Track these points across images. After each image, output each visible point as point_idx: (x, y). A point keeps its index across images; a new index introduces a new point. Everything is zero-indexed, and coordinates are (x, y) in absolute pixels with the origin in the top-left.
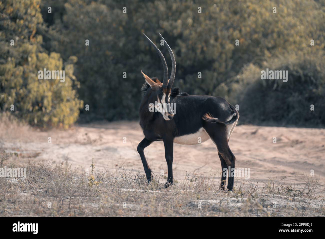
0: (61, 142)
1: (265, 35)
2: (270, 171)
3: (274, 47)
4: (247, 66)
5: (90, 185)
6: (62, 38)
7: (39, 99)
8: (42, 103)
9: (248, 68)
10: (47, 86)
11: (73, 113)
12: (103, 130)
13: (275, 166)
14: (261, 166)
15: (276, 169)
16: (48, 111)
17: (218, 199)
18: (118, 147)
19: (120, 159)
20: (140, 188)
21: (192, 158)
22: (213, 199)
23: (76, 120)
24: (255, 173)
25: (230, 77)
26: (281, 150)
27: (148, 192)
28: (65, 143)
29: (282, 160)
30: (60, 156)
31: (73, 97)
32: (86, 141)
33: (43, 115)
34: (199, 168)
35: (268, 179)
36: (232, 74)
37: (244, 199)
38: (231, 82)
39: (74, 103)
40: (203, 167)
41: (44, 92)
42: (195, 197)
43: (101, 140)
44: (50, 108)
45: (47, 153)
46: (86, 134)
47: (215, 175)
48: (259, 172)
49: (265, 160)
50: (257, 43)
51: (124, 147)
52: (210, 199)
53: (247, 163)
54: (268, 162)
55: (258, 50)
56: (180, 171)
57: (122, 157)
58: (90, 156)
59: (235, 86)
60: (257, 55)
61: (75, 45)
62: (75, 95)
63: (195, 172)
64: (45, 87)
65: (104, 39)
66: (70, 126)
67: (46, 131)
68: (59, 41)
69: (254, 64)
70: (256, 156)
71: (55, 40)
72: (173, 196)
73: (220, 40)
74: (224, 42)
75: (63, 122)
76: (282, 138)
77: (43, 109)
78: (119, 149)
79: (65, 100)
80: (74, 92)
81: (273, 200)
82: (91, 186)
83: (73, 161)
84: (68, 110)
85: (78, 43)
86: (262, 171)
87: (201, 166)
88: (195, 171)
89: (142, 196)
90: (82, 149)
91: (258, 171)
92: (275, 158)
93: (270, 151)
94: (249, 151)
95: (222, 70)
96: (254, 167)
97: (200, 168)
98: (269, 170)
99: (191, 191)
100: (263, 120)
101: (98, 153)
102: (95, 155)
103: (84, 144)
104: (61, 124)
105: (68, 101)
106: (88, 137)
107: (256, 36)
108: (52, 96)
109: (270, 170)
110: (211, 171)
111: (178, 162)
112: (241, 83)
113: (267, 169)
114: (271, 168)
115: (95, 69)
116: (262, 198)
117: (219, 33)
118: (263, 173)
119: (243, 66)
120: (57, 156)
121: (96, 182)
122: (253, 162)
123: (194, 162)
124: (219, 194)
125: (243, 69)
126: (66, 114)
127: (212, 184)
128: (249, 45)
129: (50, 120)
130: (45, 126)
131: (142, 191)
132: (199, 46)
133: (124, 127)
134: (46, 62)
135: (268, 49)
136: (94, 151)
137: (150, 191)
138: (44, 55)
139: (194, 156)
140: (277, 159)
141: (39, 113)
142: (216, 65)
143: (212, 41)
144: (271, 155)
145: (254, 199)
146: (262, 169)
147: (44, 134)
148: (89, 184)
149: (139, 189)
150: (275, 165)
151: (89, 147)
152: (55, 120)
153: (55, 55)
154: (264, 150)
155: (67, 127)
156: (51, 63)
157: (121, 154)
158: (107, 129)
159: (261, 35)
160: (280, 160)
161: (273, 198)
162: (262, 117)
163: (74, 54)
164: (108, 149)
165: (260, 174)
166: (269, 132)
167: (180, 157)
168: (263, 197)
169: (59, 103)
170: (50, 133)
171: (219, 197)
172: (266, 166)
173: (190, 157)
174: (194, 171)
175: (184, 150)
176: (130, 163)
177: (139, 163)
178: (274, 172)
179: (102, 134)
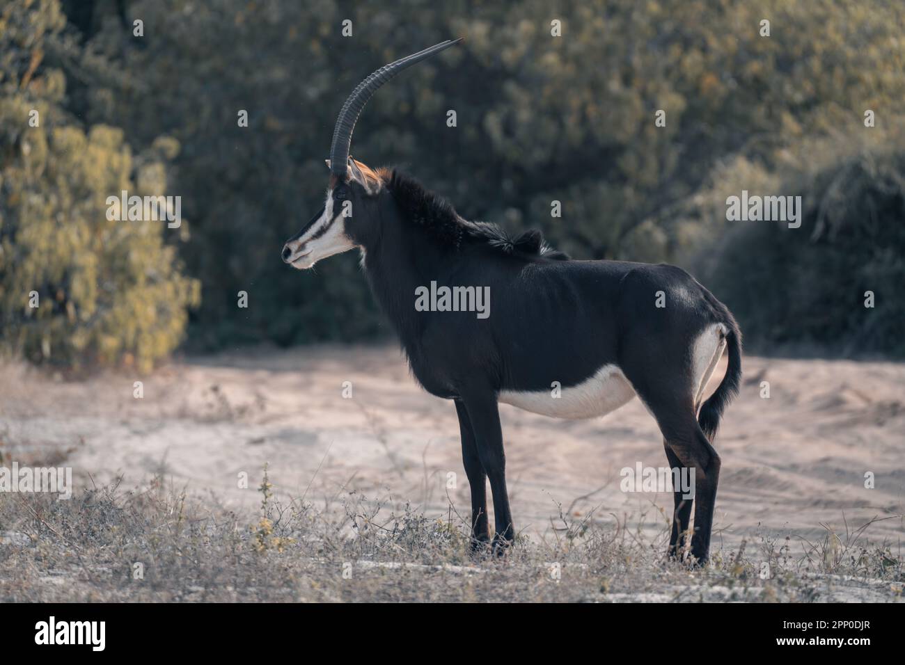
0: (131, 414)
1: (785, 64)
2: (816, 503)
3: (810, 104)
4: (727, 164)
5: (259, 550)
6: (124, 79)
7: (57, 277)
8: (67, 288)
9: (731, 172)
10: (80, 235)
11: (167, 322)
12: (262, 374)
13: (832, 487)
14: (784, 487)
15: (833, 497)
16: (85, 315)
17: (666, 591)
18: (320, 430)
19: (330, 467)
20: (417, 558)
21: (562, 463)
22: (651, 592)
23: (176, 342)
24: (766, 510)
25: (670, 201)
26: (844, 436)
27: (444, 569)
28: (147, 418)
29: (848, 468)
30: (136, 460)
31: (166, 268)
32: (214, 411)
33: (71, 329)
34: (585, 494)
35: (812, 526)
36: (677, 190)
37: (750, 589)
38: (675, 215)
39: (169, 287)
40: (600, 490)
41: (72, 251)
42: (593, 585)
43: (262, 407)
44: (90, 308)
45: (92, 452)
46: (215, 389)
47: (643, 515)
48: (780, 507)
49: (794, 468)
50: (758, 88)
51: (338, 431)
52: (642, 592)
53: (739, 479)
54: (805, 472)
55: (759, 114)
56: (526, 503)
57: (334, 463)
58: (232, 458)
59: (689, 230)
60: (757, 130)
61: (167, 99)
62: (173, 264)
63: (576, 509)
64: (74, 239)
65: (259, 77)
66: (157, 363)
67: (81, 379)
68: (117, 90)
69: (750, 157)
70: (766, 454)
71: (102, 83)
72: (522, 582)
73: (637, 83)
74: (651, 87)
75: (135, 350)
76: (847, 395)
77: (70, 309)
78: (323, 437)
79: (141, 279)
80: (169, 253)
81: (841, 591)
82: (261, 552)
83: (180, 475)
84: (151, 311)
85: (176, 94)
86: (789, 502)
87: (593, 490)
88: (574, 503)
89: (425, 582)
90: (203, 435)
91: (776, 503)
92: (826, 460)
93: (809, 439)
94: (743, 437)
95: (650, 176)
96: (762, 491)
97: (592, 494)
98: (810, 500)
99: (577, 568)
100: (781, 340)
101: (256, 450)
102: (247, 457)
103: (210, 421)
104: (128, 358)
105: (151, 281)
106: (223, 400)
107: (754, 67)
108: (97, 267)
109: (816, 498)
110: (625, 504)
111: (519, 477)
112: (707, 218)
113: (806, 496)
114: (819, 492)
115: (234, 175)
116: (806, 585)
117: (637, 61)
118: (793, 508)
119: (712, 166)
120: (125, 458)
121: (277, 541)
122: (758, 472)
123: (567, 477)
124: (668, 575)
125: (713, 174)
126: (145, 325)
127: (635, 543)
128: (731, 95)
129: (93, 345)
130: (77, 365)
131: (423, 567)
132: (574, 102)
133: (332, 365)
134: (76, 157)
135: (794, 109)
136: (243, 442)
137: (449, 567)
138: (69, 135)
139: (567, 456)
140: (833, 465)
141: (58, 323)
142: (628, 163)
143: (615, 86)
144: (814, 451)
145: (783, 588)
146: (788, 495)
147: (76, 390)
148: (254, 546)
149: (413, 562)
150: (829, 483)
151: (225, 431)
152: (110, 343)
153: (106, 134)
154: (788, 438)
155: (147, 366)
156: (93, 161)
157: (333, 450)
158: (275, 371)
159: (770, 64)
160: (842, 467)
161: (841, 585)
162: (777, 331)
163: (166, 130)
164: (287, 436)
165: (783, 512)
166: (803, 377)
167: (523, 460)
168: (807, 581)
169: (122, 290)
170: (96, 385)
171: (669, 585)
172: (802, 488)
173: (554, 461)
174: (571, 503)
175: (533, 436)
176: (362, 479)
177: (392, 479)
178: (829, 504)
179: (263, 390)
